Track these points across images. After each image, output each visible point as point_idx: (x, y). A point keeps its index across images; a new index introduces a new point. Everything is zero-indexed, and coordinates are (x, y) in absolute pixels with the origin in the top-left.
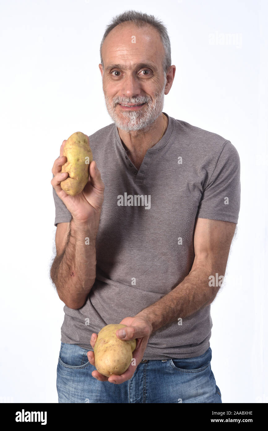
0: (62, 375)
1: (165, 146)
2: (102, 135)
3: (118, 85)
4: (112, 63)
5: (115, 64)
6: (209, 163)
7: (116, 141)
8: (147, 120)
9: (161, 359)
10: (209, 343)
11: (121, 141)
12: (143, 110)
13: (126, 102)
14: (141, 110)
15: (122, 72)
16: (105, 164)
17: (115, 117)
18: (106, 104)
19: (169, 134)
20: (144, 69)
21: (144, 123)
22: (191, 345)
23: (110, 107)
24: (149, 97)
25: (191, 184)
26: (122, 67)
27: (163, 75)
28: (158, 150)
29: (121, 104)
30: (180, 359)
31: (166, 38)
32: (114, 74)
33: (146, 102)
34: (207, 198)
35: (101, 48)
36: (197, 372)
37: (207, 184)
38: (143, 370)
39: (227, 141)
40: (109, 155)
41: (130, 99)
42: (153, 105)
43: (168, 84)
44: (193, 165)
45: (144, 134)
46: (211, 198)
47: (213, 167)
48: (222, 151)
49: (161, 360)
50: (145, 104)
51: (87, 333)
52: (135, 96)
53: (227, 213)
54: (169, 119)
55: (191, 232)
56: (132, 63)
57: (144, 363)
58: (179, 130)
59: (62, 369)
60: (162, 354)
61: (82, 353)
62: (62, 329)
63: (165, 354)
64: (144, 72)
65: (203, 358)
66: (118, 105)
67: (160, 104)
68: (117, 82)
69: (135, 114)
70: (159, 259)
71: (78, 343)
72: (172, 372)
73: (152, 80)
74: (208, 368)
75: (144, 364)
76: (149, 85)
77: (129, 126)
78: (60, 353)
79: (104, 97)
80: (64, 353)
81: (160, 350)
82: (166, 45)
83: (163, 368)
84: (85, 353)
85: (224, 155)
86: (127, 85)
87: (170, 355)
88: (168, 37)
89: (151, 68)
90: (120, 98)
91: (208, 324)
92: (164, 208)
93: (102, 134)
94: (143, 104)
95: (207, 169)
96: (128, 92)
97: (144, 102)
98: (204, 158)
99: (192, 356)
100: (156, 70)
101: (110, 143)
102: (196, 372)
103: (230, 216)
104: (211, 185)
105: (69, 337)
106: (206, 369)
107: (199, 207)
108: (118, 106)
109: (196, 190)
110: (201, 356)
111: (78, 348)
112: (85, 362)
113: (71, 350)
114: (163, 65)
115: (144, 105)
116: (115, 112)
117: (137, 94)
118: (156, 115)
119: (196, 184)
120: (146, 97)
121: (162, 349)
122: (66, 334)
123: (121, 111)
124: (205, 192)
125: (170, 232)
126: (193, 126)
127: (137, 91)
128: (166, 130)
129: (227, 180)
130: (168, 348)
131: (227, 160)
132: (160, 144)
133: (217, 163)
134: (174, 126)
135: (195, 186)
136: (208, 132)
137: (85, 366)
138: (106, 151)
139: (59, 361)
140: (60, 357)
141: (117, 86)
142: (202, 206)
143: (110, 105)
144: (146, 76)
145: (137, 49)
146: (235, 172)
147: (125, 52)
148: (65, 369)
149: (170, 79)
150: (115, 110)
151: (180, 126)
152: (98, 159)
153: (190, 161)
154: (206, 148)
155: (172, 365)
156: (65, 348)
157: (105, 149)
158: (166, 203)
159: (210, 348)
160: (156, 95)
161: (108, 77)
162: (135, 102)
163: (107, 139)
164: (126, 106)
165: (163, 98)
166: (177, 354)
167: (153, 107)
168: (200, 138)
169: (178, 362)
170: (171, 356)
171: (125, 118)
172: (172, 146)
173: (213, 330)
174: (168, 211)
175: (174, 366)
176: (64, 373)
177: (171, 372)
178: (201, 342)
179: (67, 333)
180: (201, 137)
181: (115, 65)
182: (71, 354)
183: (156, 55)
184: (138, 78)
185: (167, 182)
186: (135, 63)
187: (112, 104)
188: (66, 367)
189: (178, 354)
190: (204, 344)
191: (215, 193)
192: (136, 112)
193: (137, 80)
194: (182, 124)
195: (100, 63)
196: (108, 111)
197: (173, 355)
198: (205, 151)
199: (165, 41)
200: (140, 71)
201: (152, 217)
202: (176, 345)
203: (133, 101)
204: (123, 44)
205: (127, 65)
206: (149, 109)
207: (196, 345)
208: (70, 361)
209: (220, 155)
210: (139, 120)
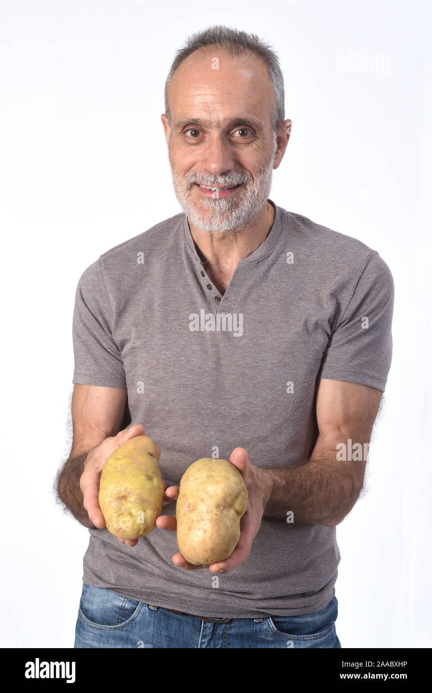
0: (85, 639)
1: (269, 256)
2: (160, 233)
3: (196, 153)
4: (187, 117)
5: (192, 117)
6: (342, 287)
7: (185, 245)
8: (244, 214)
9: (253, 617)
10: (334, 590)
11: (193, 245)
12: (238, 195)
13: (207, 181)
14: (234, 197)
15: (203, 131)
16: (165, 284)
17: (189, 206)
18: (174, 183)
19: (276, 236)
20: (241, 127)
21: (238, 218)
22: (303, 595)
23: (180, 188)
24: (248, 173)
25: (312, 322)
26: (205, 124)
27: (272, 137)
28: (256, 262)
29: (199, 184)
30: (285, 617)
31: (278, 73)
32: (189, 133)
33: (243, 183)
34: (336, 345)
35: (166, 88)
36: (313, 640)
37: (339, 322)
38: (222, 635)
39: (373, 251)
40: (172, 268)
41: (217, 177)
42: (253, 188)
43: (279, 150)
44: (316, 290)
45: (236, 235)
46: (342, 345)
47: (350, 293)
48: (365, 268)
49: (253, 619)
50: (241, 186)
51: (129, 571)
52: (224, 174)
53: (370, 372)
54: (277, 211)
55: (308, 402)
56: (221, 117)
57: (223, 624)
58: (292, 229)
59: (84, 629)
60: (255, 609)
61: (120, 604)
62: (85, 560)
63: (260, 608)
64: (240, 132)
65: (324, 616)
66: (195, 186)
67: (265, 186)
68: (193, 148)
69: (225, 203)
70: (252, 448)
71: (113, 587)
72: (271, 639)
73: (254, 146)
74: (332, 633)
75: (224, 626)
76: (248, 154)
77: (213, 223)
78: (81, 601)
79: (171, 173)
80: (89, 602)
81: (252, 603)
82: (278, 86)
83: (256, 632)
84: (124, 604)
85: (367, 275)
86: (213, 153)
87: (267, 610)
88: (280, 72)
89: (253, 127)
90: (198, 175)
91: (333, 558)
92: (265, 361)
93: (161, 230)
94: (238, 186)
95: (339, 297)
96: (214, 166)
97: (240, 183)
98: (334, 278)
99: (305, 612)
100: (260, 129)
101: (176, 247)
102: (310, 640)
103: (373, 377)
104: (345, 323)
105: (97, 576)
106: (328, 634)
107: (323, 360)
108: (195, 188)
109: (319, 331)
110: (320, 612)
111: (112, 594)
112: (123, 619)
113: (101, 599)
114: (271, 120)
115: (240, 188)
116: (190, 198)
117: (228, 169)
118: (258, 204)
119: (320, 322)
120: (243, 174)
121: (255, 601)
122: (92, 571)
123: (200, 196)
124: (335, 335)
125: (273, 402)
126: (316, 224)
127: (229, 164)
128: (271, 229)
129: (371, 316)
130: (265, 599)
131: (372, 284)
132: (261, 252)
133: (356, 289)
134: (285, 221)
135: (317, 325)
136: (342, 234)
137: (125, 626)
138: (167, 260)
139: (79, 615)
140: (81, 607)
141: (193, 154)
142: (328, 359)
143: (182, 186)
144: (245, 138)
145: (229, 93)
146: (386, 304)
147: (210, 99)
148: (90, 629)
149: (282, 142)
150: (189, 195)
151: (295, 222)
152: (154, 274)
153: (311, 282)
154: (339, 263)
155: (271, 627)
156: (91, 593)
157: (166, 258)
158: (269, 353)
159: (335, 598)
160: (259, 170)
161: (178, 140)
162: (225, 182)
163: (171, 241)
164: (208, 188)
165: (271, 175)
166: (280, 609)
167: (254, 191)
168: (329, 245)
169: (280, 622)
170: (269, 612)
171: (208, 210)
172: (281, 256)
173: (341, 568)
174: (272, 367)
175: (274, 629)
176: (88, 636)
177: (269, 639)
178: (321, 588)
179: (94, 568)
180: (329, 243)
181: (192, 119)
182: (100, 604)
183: (261, 104)
184: (231, 142)
185: (271, 318)
186: (227, 117)
187: (185, 184)
188: (91, 627)
189: (283, 609)
190: (326, 593)
191: (350, 337)
192: (226, 200)
193: (229, 146)
194: (299, 220)
195: (164, 113)
196: (177, 196)
197: (274, 611)
198: (336, 268)
199: (276, 79)
200: (235, 130)
201: (244, 376)
202: (279, 595)
203: (221, 180)
204: (206, 85)
205: (213, 120)
206: (247, 195)
207: (313, 593)
208: (99, 616)
209: (362, 275)
210: (231, 213)
